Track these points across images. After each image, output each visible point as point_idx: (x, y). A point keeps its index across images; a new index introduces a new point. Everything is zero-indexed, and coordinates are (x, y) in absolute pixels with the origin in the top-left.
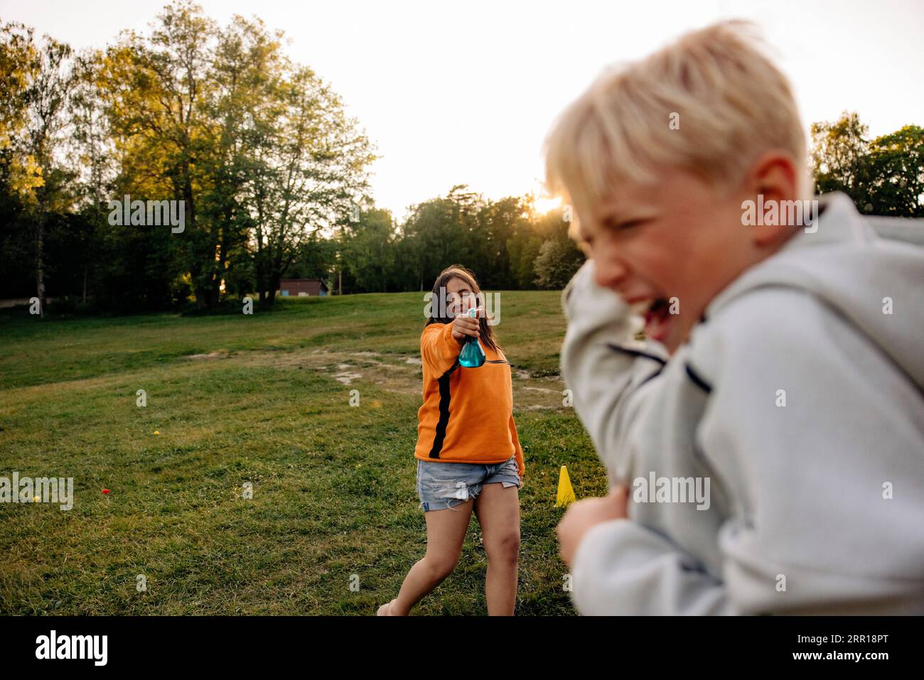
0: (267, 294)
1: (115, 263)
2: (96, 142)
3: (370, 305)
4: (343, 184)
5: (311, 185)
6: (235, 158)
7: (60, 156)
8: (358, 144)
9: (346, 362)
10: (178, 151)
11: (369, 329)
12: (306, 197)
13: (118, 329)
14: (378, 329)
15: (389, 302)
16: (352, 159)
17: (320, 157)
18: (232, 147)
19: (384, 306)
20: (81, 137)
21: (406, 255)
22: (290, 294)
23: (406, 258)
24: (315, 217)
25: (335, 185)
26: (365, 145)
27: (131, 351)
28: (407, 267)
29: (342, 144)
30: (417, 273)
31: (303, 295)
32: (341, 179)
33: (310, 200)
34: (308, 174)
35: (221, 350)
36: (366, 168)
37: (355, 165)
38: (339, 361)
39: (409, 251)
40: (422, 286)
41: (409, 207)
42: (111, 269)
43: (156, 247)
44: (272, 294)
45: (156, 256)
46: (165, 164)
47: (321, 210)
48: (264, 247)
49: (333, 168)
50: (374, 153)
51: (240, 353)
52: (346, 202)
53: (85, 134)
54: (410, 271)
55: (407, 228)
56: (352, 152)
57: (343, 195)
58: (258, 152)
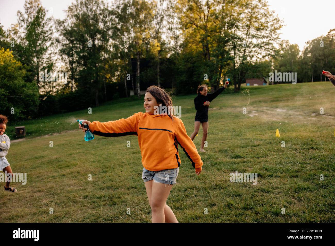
0: (237, 86)
1: (183, 76)
2: (175, 30)
3: (279, 89)
4: (268, 39)
5: (255, 41)
6: (224, 33)
7: (164, 37)
8: (275, 21)
9: (255, 111)
10: (204, 33)
11: (272, 100)
12: (252, 46)
13: (184, 100)
14: (276, 99)
15: (288, 88)
16: (273, 28)
17: (258, 29)
18: (223, 29)
19: (286, 90)
20: (170, 29)
21: (304, 65)
22: (250, 85)
23: (304, 66)
24: (256, 54)
25: (265, 40)
26: (278, 21)
27: (189, 107)
28: (305, 71)
29: (267, 22)
30: (310, 73)
31: (256, 85)
32: (267, 37)
33: (254, 47)
34: (253, 36)
35: (217, 107)
36: (278, 31)
37: (274, 30)
38: (253, 110)
39: (306, 63)
40: (313, 79)
41: (307, 42)
42: (181, 78)
43: (197, 69)
44: (239, 86)
45: (196, 73)
46: (200, 38)
47: (259, 51)
48: (236, 68)
49: (263, 33)
50: (282, 24)
51: (224, 108)
52: (270, 47)
53: (172, 28)
54: (306, 72)
55: (306, 52)
56: (272, 25)
57: (268, 44)
58: (233, 30)
